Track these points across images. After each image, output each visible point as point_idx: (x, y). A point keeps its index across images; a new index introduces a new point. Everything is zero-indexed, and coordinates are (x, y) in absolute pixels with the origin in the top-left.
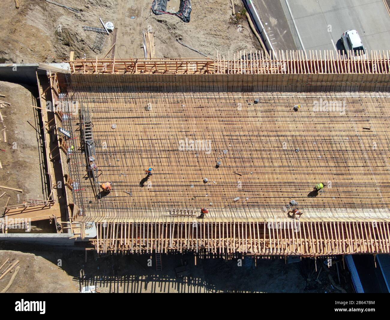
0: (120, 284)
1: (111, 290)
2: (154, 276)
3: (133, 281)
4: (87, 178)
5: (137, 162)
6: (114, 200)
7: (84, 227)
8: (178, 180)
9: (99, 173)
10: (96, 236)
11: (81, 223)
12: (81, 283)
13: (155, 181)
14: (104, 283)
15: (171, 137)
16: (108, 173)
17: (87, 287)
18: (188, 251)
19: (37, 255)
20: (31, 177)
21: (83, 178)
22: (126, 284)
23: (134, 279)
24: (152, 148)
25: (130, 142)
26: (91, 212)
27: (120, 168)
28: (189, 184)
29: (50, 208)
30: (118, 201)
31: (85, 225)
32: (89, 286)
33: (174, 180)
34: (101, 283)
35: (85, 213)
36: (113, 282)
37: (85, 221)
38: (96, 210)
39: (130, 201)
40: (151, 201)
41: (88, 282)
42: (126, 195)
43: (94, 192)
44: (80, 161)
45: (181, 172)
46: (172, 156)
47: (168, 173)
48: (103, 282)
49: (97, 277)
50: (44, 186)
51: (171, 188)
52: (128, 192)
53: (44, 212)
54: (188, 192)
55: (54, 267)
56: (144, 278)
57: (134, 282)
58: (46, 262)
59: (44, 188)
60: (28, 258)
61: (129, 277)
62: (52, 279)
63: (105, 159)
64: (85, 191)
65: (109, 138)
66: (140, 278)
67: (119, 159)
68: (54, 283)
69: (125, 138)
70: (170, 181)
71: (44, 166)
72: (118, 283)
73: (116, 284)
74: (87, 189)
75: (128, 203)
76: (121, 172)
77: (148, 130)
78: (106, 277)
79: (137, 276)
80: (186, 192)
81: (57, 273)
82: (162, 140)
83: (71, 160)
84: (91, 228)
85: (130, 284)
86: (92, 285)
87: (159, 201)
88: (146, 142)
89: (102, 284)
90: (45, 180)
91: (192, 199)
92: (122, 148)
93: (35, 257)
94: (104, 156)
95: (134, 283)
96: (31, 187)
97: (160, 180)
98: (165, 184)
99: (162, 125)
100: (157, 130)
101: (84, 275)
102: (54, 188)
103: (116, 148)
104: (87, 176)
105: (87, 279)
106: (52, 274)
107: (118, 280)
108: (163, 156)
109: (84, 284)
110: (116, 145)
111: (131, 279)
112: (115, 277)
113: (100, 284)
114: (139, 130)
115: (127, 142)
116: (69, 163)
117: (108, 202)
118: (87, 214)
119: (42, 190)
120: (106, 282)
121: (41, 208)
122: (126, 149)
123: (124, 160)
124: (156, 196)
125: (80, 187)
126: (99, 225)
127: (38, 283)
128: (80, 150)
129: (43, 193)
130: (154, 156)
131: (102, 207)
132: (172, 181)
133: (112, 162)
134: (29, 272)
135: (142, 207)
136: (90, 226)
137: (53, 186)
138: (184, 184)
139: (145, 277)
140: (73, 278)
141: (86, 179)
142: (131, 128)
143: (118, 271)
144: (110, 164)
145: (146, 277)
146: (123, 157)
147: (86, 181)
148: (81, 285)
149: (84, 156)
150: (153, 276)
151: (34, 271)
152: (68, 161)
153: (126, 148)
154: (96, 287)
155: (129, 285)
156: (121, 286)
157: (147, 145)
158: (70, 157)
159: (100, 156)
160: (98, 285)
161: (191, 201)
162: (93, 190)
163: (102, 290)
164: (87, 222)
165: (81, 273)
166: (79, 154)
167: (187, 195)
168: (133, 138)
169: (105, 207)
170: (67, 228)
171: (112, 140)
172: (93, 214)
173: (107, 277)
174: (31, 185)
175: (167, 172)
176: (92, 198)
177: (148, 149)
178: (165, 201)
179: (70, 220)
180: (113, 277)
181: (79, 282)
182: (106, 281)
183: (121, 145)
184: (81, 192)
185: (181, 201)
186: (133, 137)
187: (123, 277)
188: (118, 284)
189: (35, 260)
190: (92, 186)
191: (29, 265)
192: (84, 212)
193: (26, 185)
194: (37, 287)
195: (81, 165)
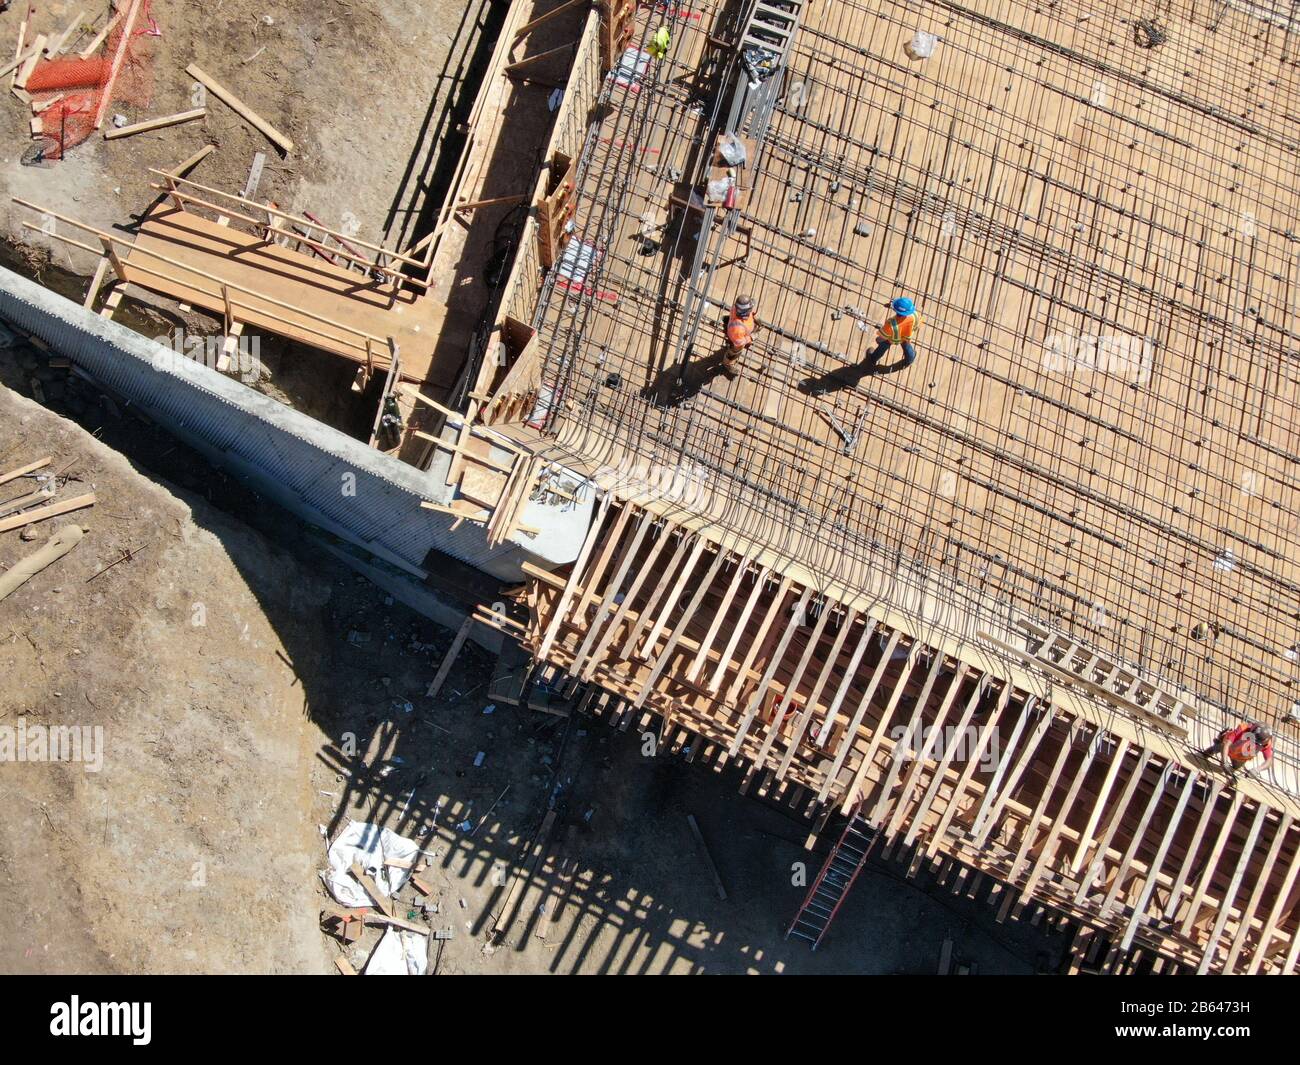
0: (552, 902)
1: (494, 913)
2: (759, 955)
3: (629, 923)
4: (656, 246)
5: (963, 290)
6: (745, 432)
7: (530, 486)
8: (1155, 489)
9: (731, 249)
10: (572, 565)
11: (524, 454)
12: (355, 796)
13: (1021, 433)
14: (471, 856)
15: (1216, 240)
16: (778, 271)
17: (375, 828)
18: (1045, 915)
19: (201, 520)
20: (367, 110)
21: (634, 237)
22: (590, 922)
23: (641, 914)
24: (1082, 252)
25: (973, 167)
26: (593, 437)
27: (855, 275)
28: (1209, 537)
29: (388, 307)
30: (764, 447)
31: (537, 472)
32: (388, 833)
33: (1130, 480)
34: (455, 846)
35: (559, 421)
36: (525, 873)
37: (546, 455)
38: (624, 434)
39: (826, 475)
40: (945, 530)
41: (392, 806)
42: (820, 431)
43: (655, 337)
44: (656, 144)
45: (1189, 452)
46: (1180, 343)
47: (1112, 422)
48: (470, 846)
49: (450, 805)
50: (408, 196)
51: (1092, 514)
52: (838, 425)
53: (351, 311)
54: (1188, 587)
55: (254, 634)
56: (697, 940)
57: (636, 932)
58: (230, 584)
59: (404, 205)
60: (147, 513)
61: (617, 891)
62: (215, 689)
63: (791, 193)
64: (611, 310)
65: (867, 96)
66: (678, 928)
67: (868, 227)
68: (214, 717)
69: (956, 134)
70: (1105, 471)
71: (456, 99)
72: (547, 893)
73: (534, 893)
74: (628, 308)
75: (809, 482)
76: (849, 299)
77: (1099, 144)
78: (495, 829)
79: (665, 911)
80: (1177, 580)
81: (256, 672)
82: (1157, 232)
83: (611, 118)
84: (561, 506)
85: (610, 933)
86: (407, 831)
87: (991, 552)
88: (1065, 202)
89: (460, 854)
90: (427, 164)
91: (1196, 634)
92: (912, 177)
93: (190, 528)
94: (799, 178)
95: (629, 940)
96: (343, 160)
97: (1047, 440)
98: (1069, 473)
99: (1193, 154)
100: (1151, 166)
101: (388, 756)
102: (457, 217)
103: (882, 164)
104: (656, 237)
105: (393, 788)
106: (228, 664)
107: (552, 880)
108: (1128, 322)
109: (366, 810)
110: (885, 147)
111: (624, 905)
112: (545, 854)
113: (447, 847)
114: (1050, 125)
115: (958, 155)
116: (594, 126)
117: (706, 421)
118: (568, 432)
119: (389, 206)
120: (485, 854)
121: (342, 287)
122: (934, 191)
123: (896, 242)
124: (988, 515)
125: (596, 273)
126: (613, 513)
127: (134, 670)
128: (688, 86)
129: (388, 226)
130: (1072, 298)
131: (665, 437)
132: (1116, 478)
133: (826, 228)
134: (117, 587)
135: (882, 541)
136: (561, 492)
137: (457, 203)
138: (1180, 523)
139: (706, 935)
140: (326, 748)
141: (645, 252)
142: (1013, 95)
143: (573, 829)
144: (812, 231)
145: (713, 937)
146: (900, 223)
147: (639, 260)
148: (350, 808)
149: (690, 128)
150: (753, 952)
151: (145, 596)
152: (598, 114)
153: (933, 187)
154: (419, 855)
155: (602, 935)
156: (556, 917)
157: (1061, 224)
158: (617, 97)
159: (776, 167)
160: (438, 849)
161: (1182, 641)
162: (657, 325)
163: (445, 884)
164: (556, 467)
165: (377, 737)
166: (671, 103)
167: (1174, 600)
168: (1001, 154)
169: (678, 444)
170: (434, 446)
171: (876, 113)
172: (595, 446)
173: (503, 834)
174: (346, 146)
175: (1110, 417)
176: (628, 365)
177: (1057, 242)
178: (1029, 570)
179: (473, 409)
180: (532, 849)
181: (343, 784)
182: (486, 847)
183: (916, 159)
184: (589, 306)
185: (1124, 614)
186: (1003, 144)
187: (588, 875)
188: (543, 900)
189: (178, 537)
190: (662, 299)
191: (133, 548)
192: (554, 414)
193: (325, 135)
194: (118, 689)
195: (652, 166)
